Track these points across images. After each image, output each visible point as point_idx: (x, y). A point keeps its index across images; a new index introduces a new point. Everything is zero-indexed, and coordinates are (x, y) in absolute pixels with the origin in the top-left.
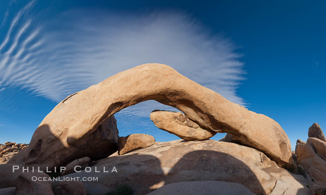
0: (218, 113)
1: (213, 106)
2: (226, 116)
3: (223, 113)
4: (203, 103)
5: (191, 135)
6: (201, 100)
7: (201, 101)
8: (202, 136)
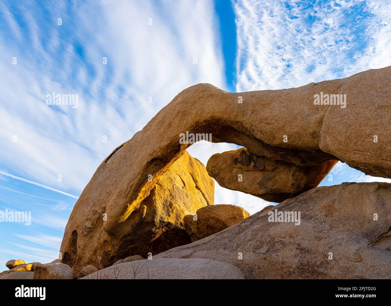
0: (261, 132)
1: (252, 121)
2: (274, 129)
3: (268, 127)
4: (240, 124)
5: (266, 187)
6: (236, 120)
7: (237, 122)
8: (290, 184)
